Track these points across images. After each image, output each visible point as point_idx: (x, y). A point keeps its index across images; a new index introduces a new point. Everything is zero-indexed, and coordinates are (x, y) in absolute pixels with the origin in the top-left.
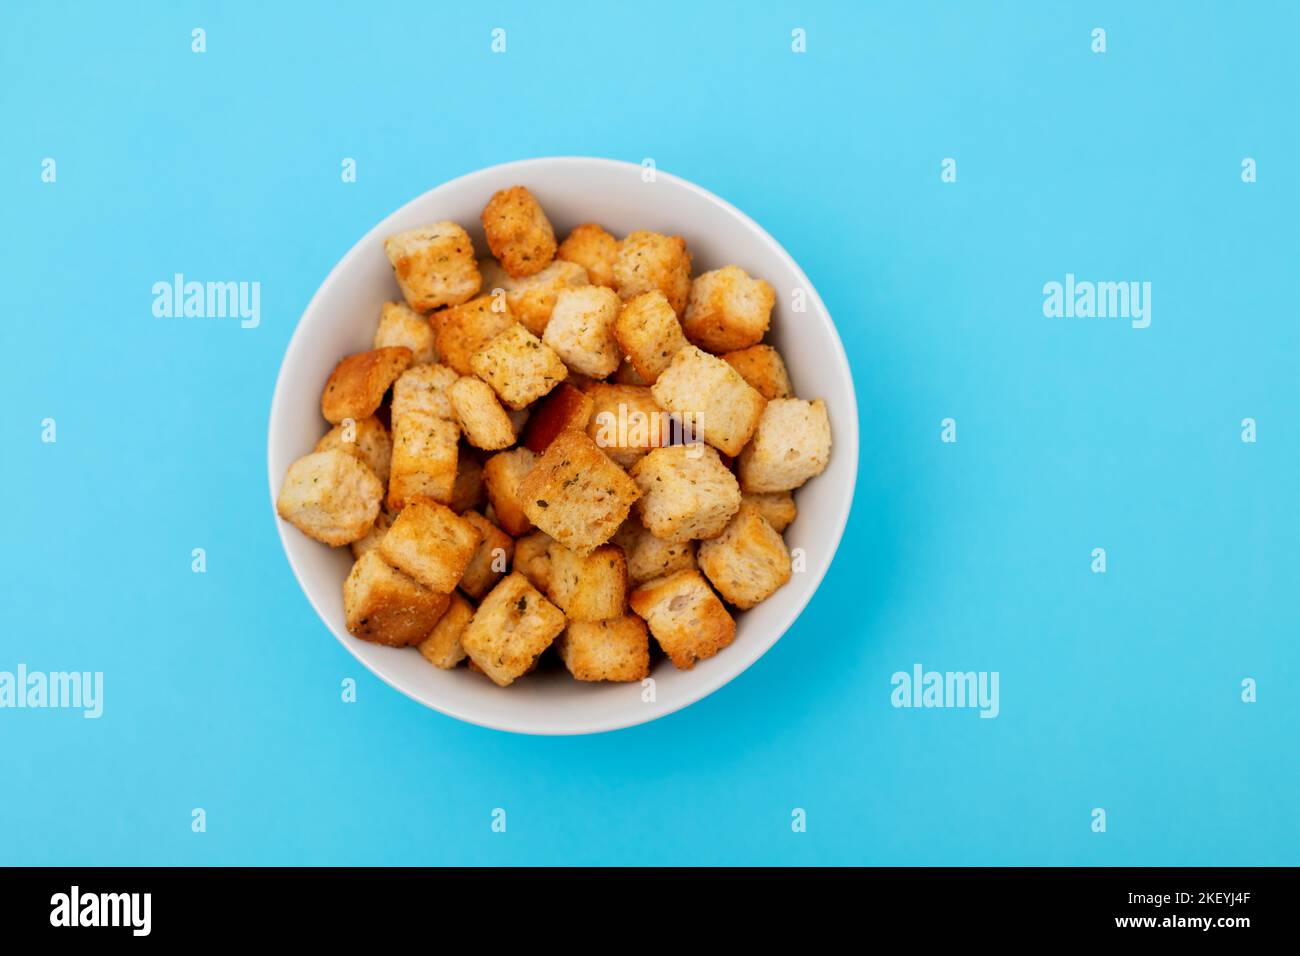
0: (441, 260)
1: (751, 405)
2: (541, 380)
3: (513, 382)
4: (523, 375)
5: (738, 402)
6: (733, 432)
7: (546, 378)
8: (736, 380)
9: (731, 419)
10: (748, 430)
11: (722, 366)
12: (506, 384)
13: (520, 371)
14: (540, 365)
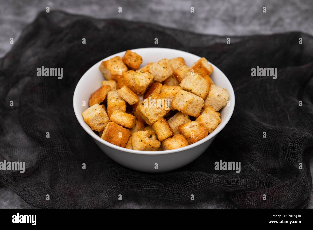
0: (114, 61)
1: (206, 84)
2: (148, 79)
3: (141, 81)
4: (143, 79)
5: (202, 84)
6: (202, 92)
7: (149, 79)
8: (201, 78)
9: (201, 89)
10: (207, 92)
11: (196, 75)
12: (139, 82)
13: (142, 78)
14: (146, 76)
